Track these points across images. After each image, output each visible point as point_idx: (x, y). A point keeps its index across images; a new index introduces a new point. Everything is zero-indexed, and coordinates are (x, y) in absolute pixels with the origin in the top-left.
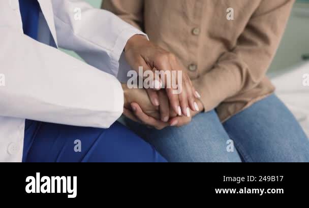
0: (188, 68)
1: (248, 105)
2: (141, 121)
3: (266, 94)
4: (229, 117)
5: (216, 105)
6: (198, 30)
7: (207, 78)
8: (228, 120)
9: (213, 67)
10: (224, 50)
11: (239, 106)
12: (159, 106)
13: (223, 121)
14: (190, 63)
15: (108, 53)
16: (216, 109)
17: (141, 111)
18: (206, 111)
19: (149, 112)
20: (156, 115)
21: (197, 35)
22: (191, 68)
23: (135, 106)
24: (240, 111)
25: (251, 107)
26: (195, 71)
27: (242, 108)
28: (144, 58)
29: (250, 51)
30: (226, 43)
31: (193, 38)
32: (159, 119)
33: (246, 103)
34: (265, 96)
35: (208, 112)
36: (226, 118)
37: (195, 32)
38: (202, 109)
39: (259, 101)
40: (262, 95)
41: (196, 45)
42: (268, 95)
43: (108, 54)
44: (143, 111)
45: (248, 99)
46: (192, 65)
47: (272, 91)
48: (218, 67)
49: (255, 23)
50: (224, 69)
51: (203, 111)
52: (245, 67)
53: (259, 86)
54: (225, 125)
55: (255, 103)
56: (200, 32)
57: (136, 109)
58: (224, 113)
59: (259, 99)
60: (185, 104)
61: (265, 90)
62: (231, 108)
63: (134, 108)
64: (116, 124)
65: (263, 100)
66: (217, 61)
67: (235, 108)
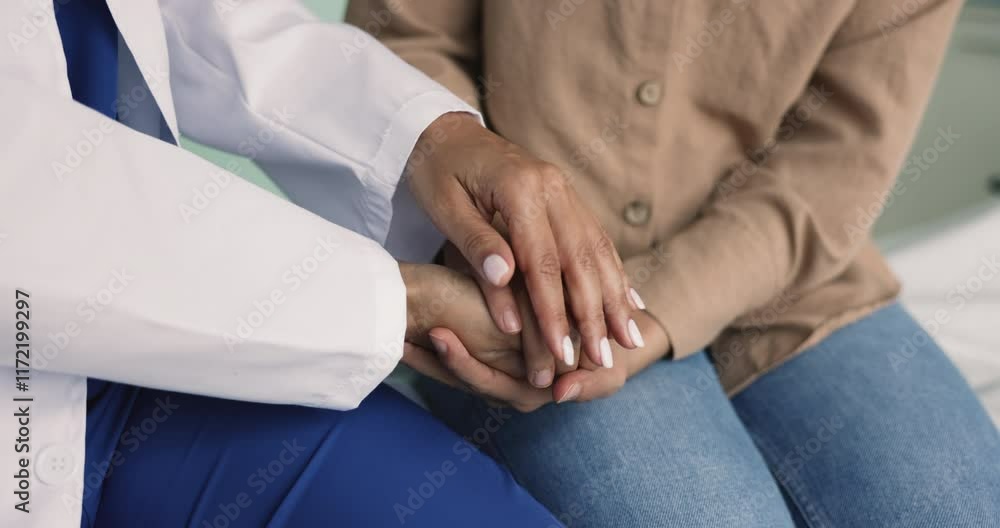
0: (624, 217)
1: (815, 340)
2: (469, 385)
3: (872, 303)
4: (753, 378)
5: (709, 336)
6: (655, 88)
7: (679, 249)
8: (748, 389)
9: (699, 215)
10: (736, 158)
11: (784, 341)
12: (521, 334)
13: (734, 392)
14: (632, 198)
15: (360, 172)
16: (708, 351)
17: (465, 353)
18: (678, 355)
19: (491, 356)
20: (512, 365)
21: (654, 107)
22: (632, 215)
23: (445, 339)
24: (790, 356)
25: (822, 343)
26: (643, 225)
27: (796, 347)
28: (465, 186)
29: (816, 160)
30: (744, 133)
31: (640, 117)
32: (522, 377)
33: (806, 332)
34: (866, 311)
35: (684, 360)
36: (741, 380)
37: (645, 97)
38: (663, 349)
39: (849, 326)
40: (858, 308)
41: (650, 139)
42: (879, 306)
43: (360, 176)
44: (472, 354)
45: (812, 320)
46: (635, 205)
47: (890, 294)
48: (714, 213)
49: (837, 70)
50: (733, 218)
51: (669, 355)
52: (802, 211)
53: (847, 277)
54: (739, 403)
55: (837, 333)
56: (662, 94)
57: (448, 348)
58: (735, 365)
59: (849, 318)
60: (595, 327)
61: (869, 290)
62: (759, 350)
63: (443, 347)
64: (383, 393)
65: (861, 321)
66: (713, 196)
67: (773, 350)
